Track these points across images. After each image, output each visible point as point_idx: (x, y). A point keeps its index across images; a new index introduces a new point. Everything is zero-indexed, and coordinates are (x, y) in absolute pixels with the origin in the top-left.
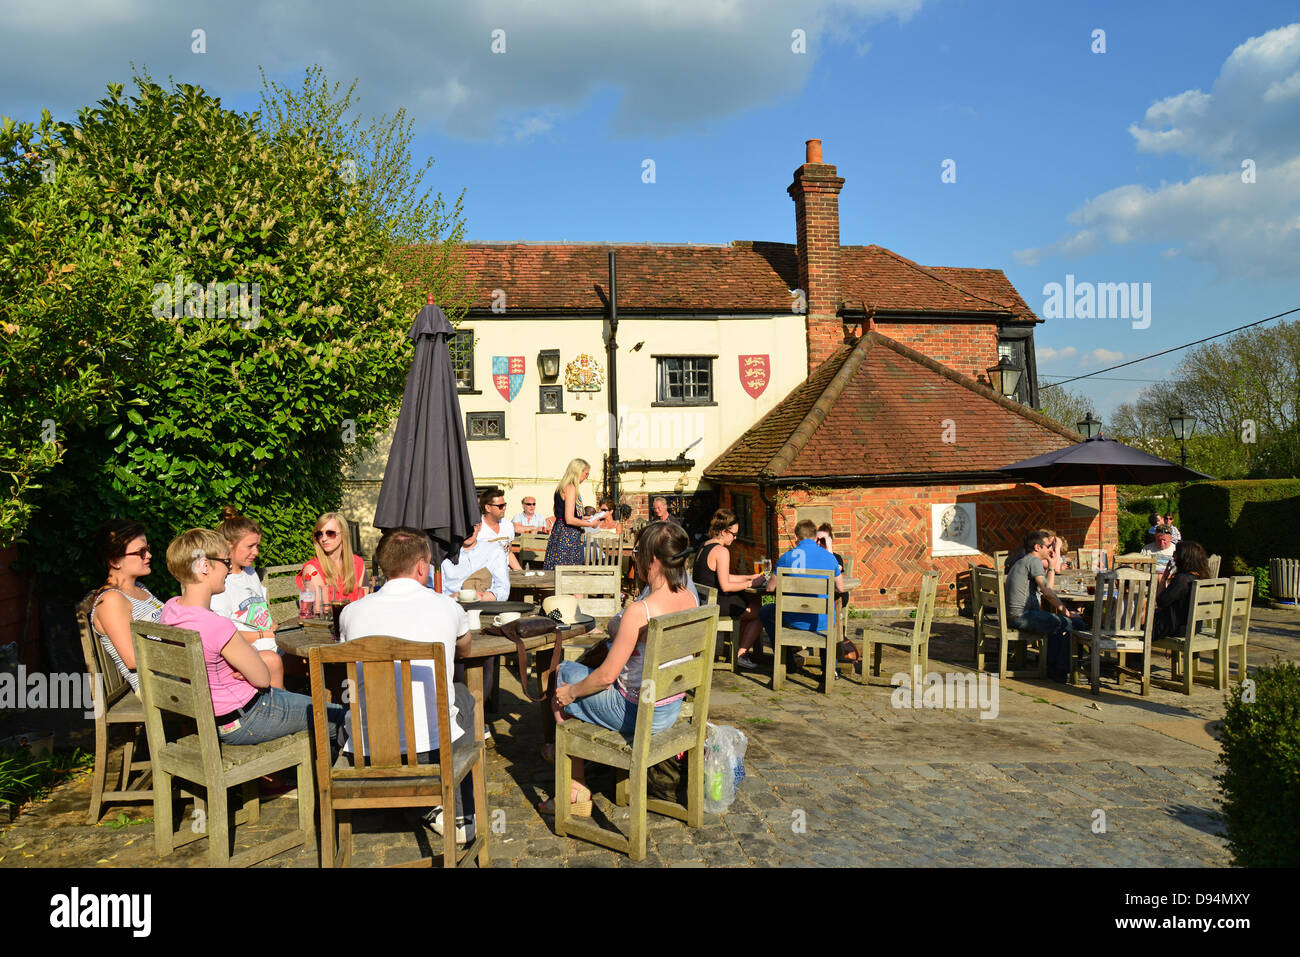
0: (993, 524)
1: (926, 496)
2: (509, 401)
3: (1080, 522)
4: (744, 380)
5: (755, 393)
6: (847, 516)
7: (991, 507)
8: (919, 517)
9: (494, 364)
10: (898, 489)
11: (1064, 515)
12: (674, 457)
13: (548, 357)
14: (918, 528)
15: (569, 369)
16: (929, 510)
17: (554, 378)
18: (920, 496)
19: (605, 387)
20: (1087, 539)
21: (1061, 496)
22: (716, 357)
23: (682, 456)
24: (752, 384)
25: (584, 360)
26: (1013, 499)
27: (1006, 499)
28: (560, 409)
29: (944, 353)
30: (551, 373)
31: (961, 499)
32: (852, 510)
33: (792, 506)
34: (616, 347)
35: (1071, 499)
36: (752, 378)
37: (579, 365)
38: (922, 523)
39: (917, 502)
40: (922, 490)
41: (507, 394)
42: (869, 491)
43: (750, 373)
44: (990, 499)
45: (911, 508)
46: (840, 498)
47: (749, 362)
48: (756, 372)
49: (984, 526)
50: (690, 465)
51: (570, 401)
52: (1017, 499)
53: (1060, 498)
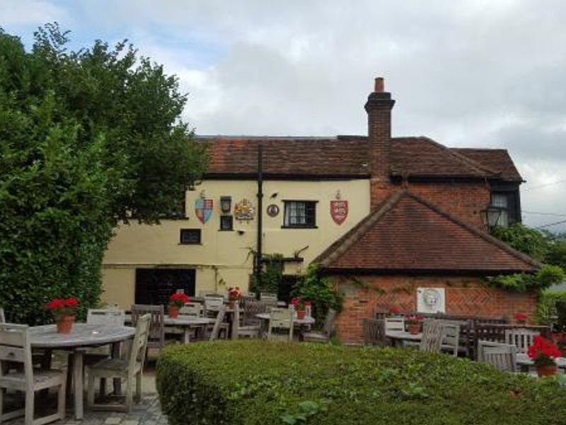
1: (414, 282)
2: (204, 223)
4: (333, 214)
5: (339, 222)
9: (196, 203)
12: (292, 256)
13: (226, 200)
15: (236, 208)
17: (229, 210)
19: (256, 217)
22: (318, 202)
23: (296, 256)
24: (338, 217)
25: (245, 202)
28: (230, 229)
30: (227, 208)
34: (262, 196)
36: (338, 214)
37: (242, 204)
40: (411, 279)
41: (202, 220)
43: (336, 211)
47: (336, 204)
48: (339, 210)
50: (302, 260)
51: (237, 225)
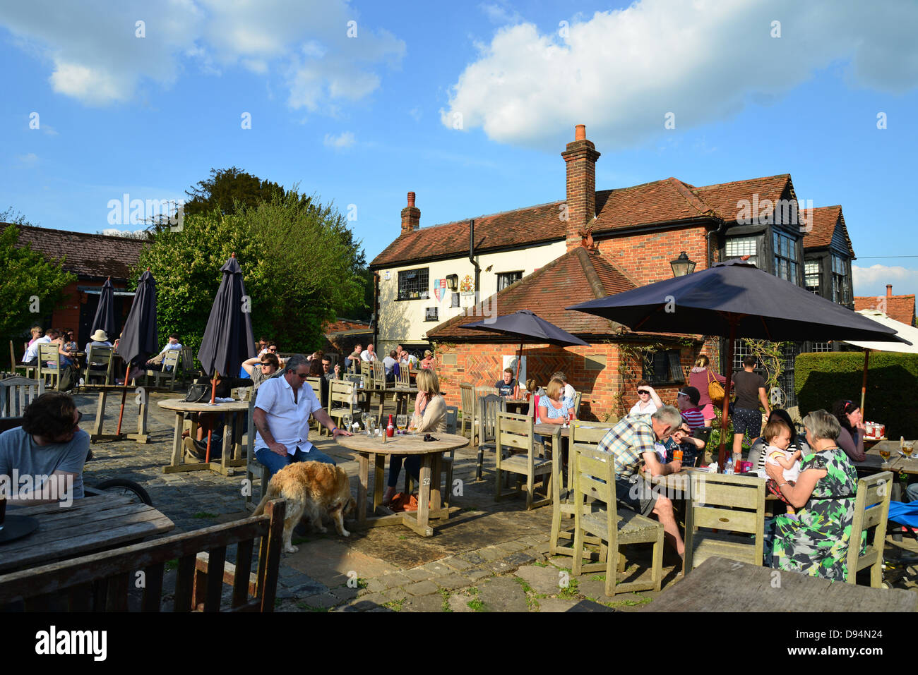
0: (536, 370)
1: (500, 350)
2: (440, 301)
3: (590, 374)
6: (463, 360)
7: (535, 359)
8: (497, 363)
9: (435, 284)
10: (487, 345)
11: (579, 367)
14: (495, 370)
15: (461, 284)
16: (502, 358)
18: (497, 350)
20: (595, 386)
21: (579, 354)
22: (524, 271)
25: (467, 278)
26: (547, 354)
27: (544, 354)
29: (660, 254)
31: (520, 353)
32: (466, 357)
33: (441, 353)
34: (480, 270)
35: (586, 357)
37: (465, 281)
38: (498, 366)
39: (495, 354)
40: (498, 346)
42: (473, 346)
44: (535, 354)
45: (493, 357)
46: (460, 350)
49: (531, 371)
52: (550, 354)
53: (578, 355)
